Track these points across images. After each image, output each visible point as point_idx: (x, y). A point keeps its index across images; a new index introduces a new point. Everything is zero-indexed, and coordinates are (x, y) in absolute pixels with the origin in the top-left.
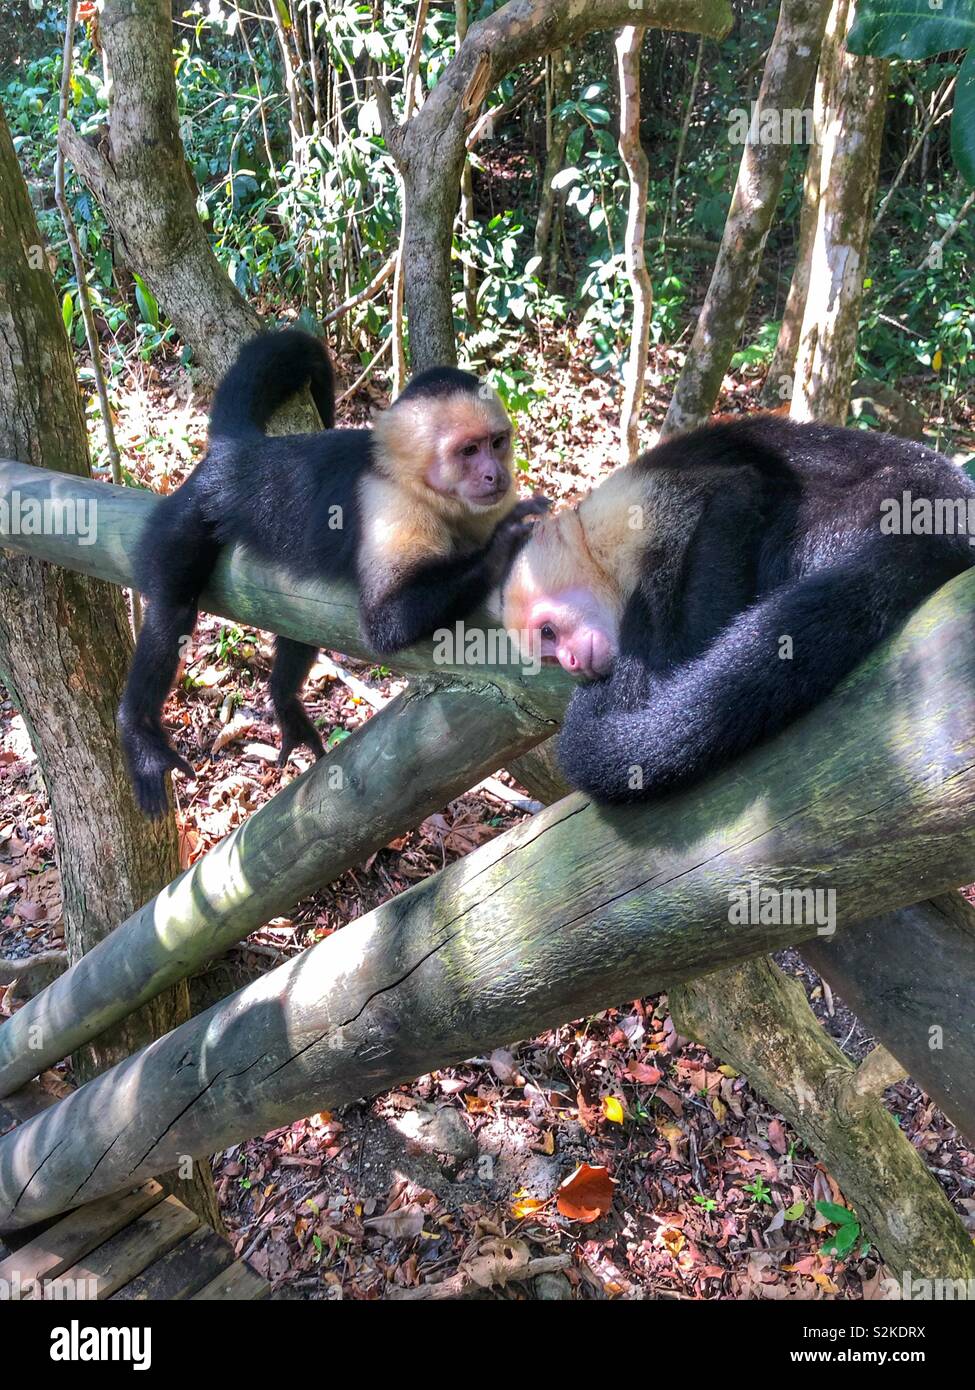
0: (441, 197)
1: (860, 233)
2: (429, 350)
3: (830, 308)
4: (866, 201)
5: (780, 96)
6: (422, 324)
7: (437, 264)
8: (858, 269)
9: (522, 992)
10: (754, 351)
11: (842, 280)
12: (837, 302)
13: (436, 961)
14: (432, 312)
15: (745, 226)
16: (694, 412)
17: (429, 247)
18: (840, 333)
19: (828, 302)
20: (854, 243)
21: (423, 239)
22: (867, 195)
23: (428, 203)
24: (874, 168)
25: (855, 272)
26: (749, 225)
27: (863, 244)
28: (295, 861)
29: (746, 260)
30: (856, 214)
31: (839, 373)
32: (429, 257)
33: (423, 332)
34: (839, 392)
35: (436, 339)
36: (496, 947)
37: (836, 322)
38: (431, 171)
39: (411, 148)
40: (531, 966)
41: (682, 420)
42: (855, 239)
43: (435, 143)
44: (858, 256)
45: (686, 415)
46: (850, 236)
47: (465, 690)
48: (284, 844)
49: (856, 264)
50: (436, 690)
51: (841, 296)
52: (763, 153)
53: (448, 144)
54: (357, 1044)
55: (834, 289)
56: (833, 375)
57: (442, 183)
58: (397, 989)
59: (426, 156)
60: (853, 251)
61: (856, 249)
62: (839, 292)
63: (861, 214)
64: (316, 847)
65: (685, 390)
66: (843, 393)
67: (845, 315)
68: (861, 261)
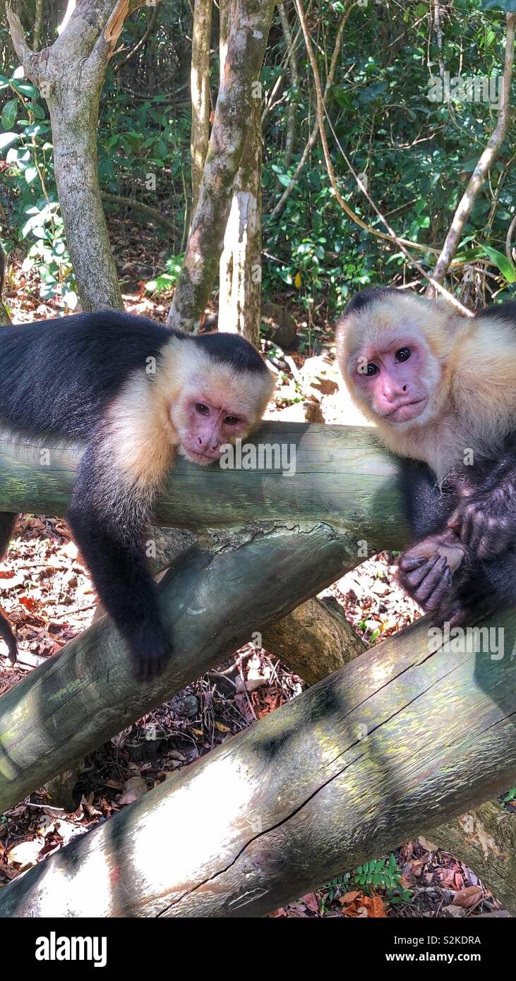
0: (87, 116)
1: (255, 182)
2: (92, 250)
3: (241, 240)
4: (257, 159)
5: (243, 67)
6: (82, 228)
7: (90, 174)
8: (257, 210)
9: (439, 796)
10: (164, 279)
11: (247, 218)
12: (245, 235)
13: (336, 789)
14: (90, 217)
15: (222, 167)
16: (190, 317)
17: (81, 160)
18: (249, 258)
19: (239, 236)
20: (252, 190)
21: (75, 152)
22: (257, 155)
23: (76, 122)
24: (259, 135)
25: (255, 212)
26: (225, 166)
27: (258, 191)
28: (72, 736)
29: (224, 194)
30: (251, 168)
31: (252, 289)
32: (82, 168)
33: (84, 234)
34: (253, 304)
35: (97, 240)
36: (413, 760)
37: (246, 251)
38: (78, 92)
39: (56, 72)
40: (455, 769)
41: (182, 324)
42: (252, 187)
43: (80, 68)
44: (256, 200)
45: (185, 320)
46: (249, 185)
47: (291, 533)
48: (59, 722)
49: (255, 207)
50: (253, 539)
51: (247, 230)
52: (233, 111)
53: (92, 69)
54: (229, 894)
55: (241, 225)
56: (248, 291)
57: (88, 104)
58: (283, 827)
59: (71, 78)
60: (252, 195)
61: (254, 195)
62: (245, 227)
63: (255, 168)
64: (100, 717)
65: (182, 300)
66: (256, 305)
67: (252, 245)
68: (258, 204)
